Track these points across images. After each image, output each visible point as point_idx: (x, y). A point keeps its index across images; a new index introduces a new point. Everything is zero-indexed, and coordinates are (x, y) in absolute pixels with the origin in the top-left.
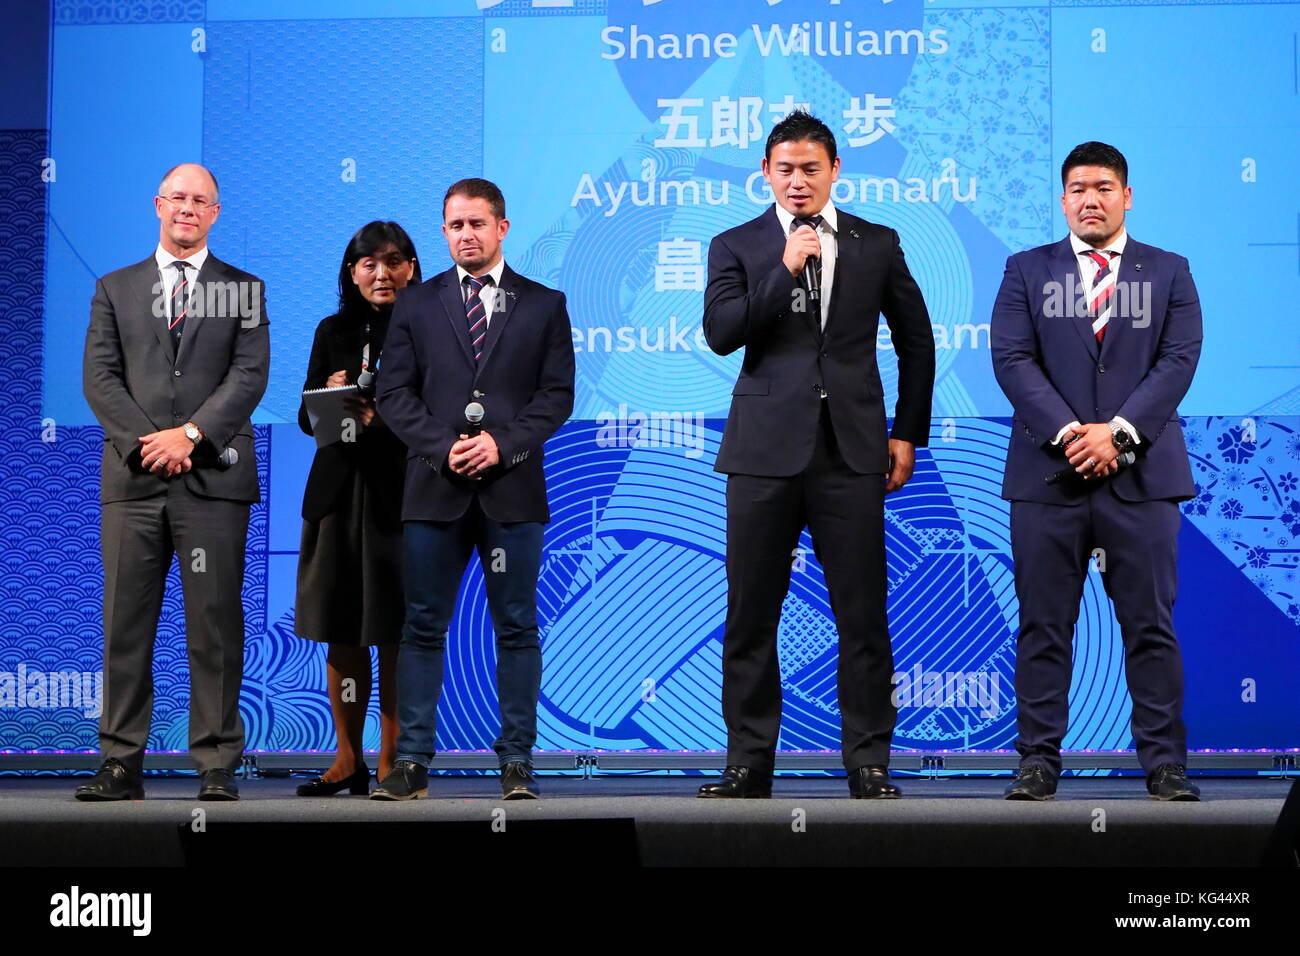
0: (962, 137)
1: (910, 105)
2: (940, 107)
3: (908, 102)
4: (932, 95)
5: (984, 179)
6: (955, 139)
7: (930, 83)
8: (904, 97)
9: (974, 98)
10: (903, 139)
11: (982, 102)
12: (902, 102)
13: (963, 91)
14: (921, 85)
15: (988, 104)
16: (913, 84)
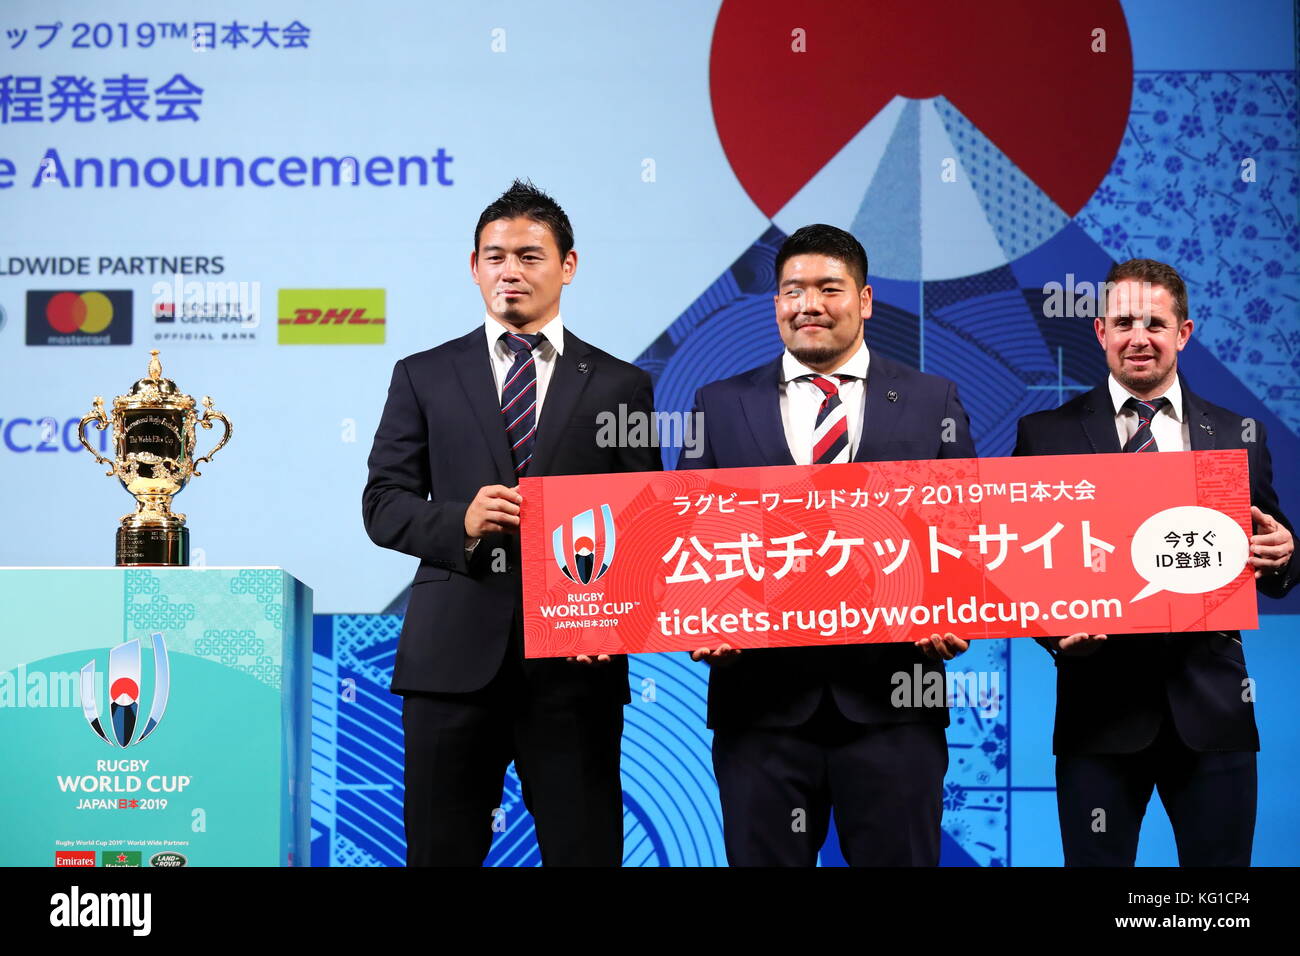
0: (1185, 242)
1: (1115, 199)
2: (1156, 202)
3: (1113, 194)
4: (1145, 186)
5: (1215, 297)
6: (1177, 245)
7: (1142, 169)
8: (1108, 188)
9: (1200, 191)
10: (1107, 243)
11: (1212, 196)
12: (1105, 196)
13: (1186, 181)
14: (1129, 172)
15: (1219, 199)
16: (1119, 172)
